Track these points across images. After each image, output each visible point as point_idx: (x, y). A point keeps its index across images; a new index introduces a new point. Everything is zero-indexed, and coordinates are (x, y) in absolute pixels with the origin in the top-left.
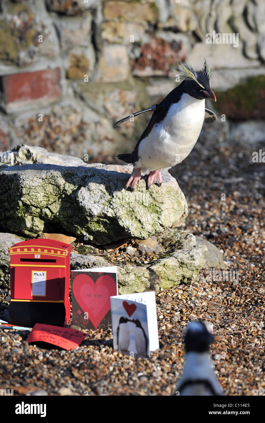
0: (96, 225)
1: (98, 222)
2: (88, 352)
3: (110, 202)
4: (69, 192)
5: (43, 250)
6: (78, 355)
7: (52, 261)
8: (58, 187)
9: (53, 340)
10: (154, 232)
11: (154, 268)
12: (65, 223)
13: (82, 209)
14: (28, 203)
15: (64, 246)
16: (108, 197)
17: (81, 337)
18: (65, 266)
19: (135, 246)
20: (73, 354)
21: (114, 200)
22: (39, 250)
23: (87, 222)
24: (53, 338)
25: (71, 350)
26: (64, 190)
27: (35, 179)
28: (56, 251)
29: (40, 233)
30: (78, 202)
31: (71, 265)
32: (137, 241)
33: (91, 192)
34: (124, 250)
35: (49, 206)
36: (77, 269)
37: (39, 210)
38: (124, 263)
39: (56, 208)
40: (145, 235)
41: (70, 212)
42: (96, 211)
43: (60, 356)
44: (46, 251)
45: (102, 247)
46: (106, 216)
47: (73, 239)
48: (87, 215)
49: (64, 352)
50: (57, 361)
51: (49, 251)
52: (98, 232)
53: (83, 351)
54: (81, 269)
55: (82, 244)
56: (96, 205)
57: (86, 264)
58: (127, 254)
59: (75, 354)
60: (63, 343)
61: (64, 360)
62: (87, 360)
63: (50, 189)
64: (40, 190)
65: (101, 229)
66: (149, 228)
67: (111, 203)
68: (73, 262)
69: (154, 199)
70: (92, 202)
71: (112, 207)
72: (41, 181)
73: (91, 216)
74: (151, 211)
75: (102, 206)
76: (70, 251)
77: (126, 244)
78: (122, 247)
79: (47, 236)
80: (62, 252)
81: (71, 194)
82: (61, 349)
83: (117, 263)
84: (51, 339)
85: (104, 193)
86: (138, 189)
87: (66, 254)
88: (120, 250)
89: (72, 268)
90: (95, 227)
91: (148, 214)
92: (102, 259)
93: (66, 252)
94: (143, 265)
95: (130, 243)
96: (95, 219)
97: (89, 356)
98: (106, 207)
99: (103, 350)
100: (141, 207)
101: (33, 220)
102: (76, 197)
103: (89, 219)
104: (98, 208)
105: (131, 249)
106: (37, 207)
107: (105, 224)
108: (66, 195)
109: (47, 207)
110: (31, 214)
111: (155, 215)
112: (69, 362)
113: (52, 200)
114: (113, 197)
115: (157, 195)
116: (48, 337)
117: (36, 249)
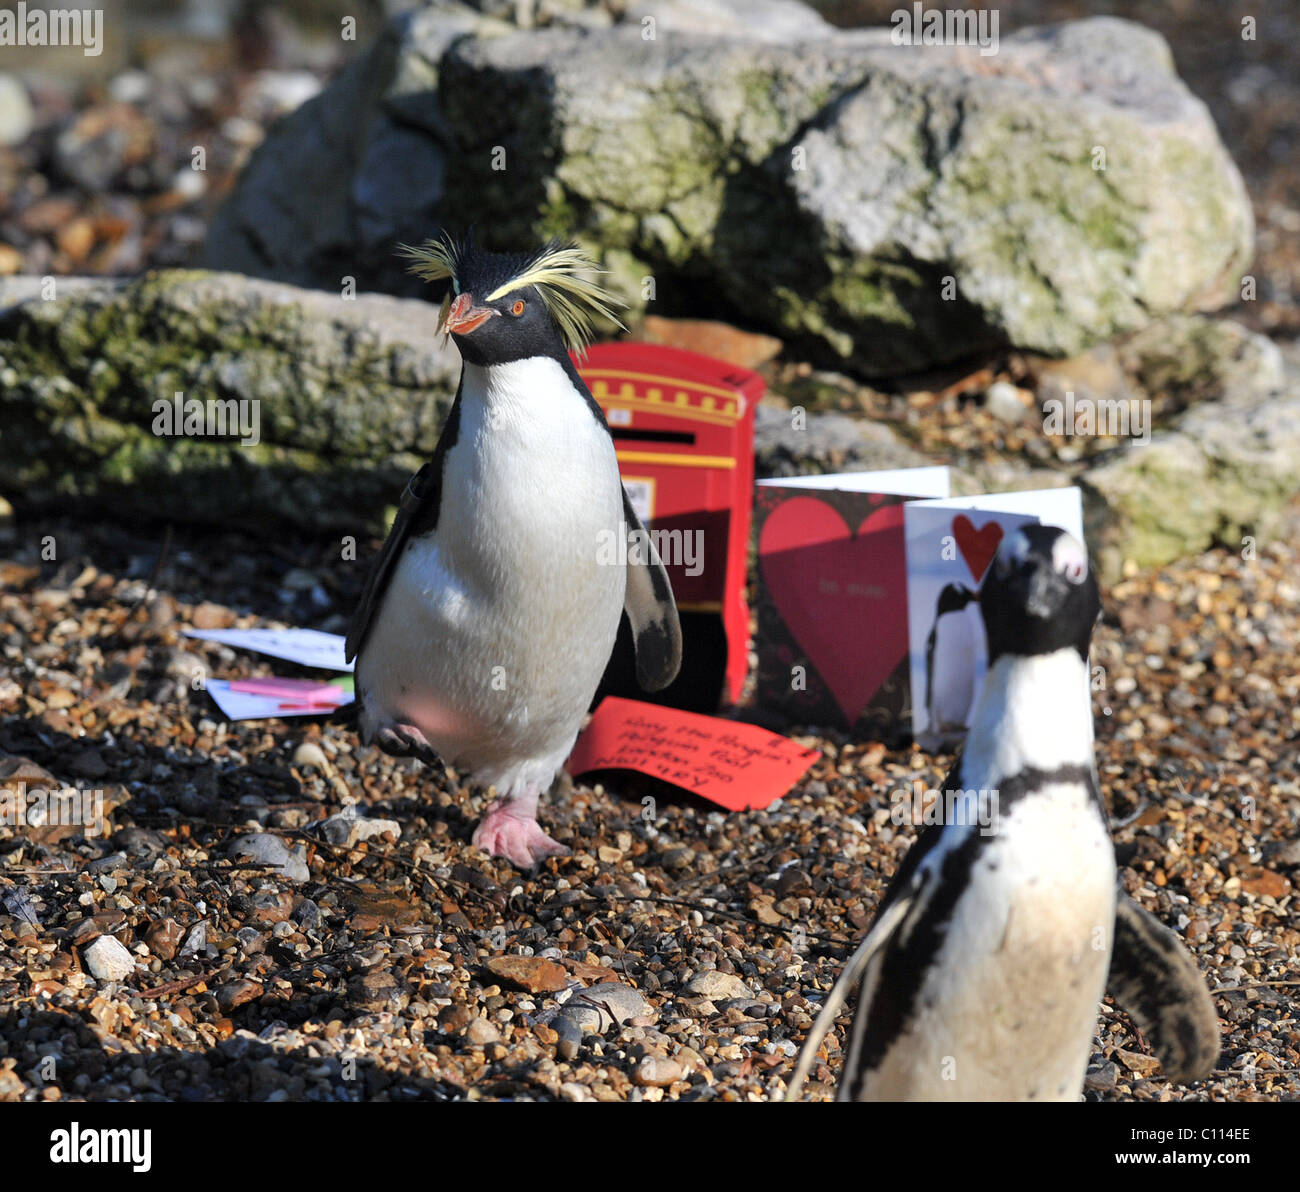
0: (866, 292)
1: (874, 279)
2: (819, 822)
3: (924, 198)
4: (759, 151)
5: (641, 389)
6: (775, 832)
7: (680, 437)
8: (712, 125)
9: (675, 767)
10: (1105, 330)
11: (1100, 478)
12: (737, 279)
13: (808, 225)
14: (586, 190)
15: (732, 378)
16: (920, 176)
17: (789, 762)
18: (729, 463)
19: (1026, 383)
20: (755, 829)
21: (944, 190)
22: (628, 391)
23: (828, 276)
24: (676, 760)
25: (746, 811)
26: (738, 140)
27: (618, 90)
28: (695, 399)
29: (633, 317)
30: (790, 195)
31: (757, 458)
32: (1035, 363)
33: (851, 155)
34: (980, 399)
35: (675, 208)
36: (784, 475)
37: (628, 223)
38: (976, 455)
39: (700, 216)
40: (1065, 338)
41: (757, 234)
42: (868, 230)
43: (703, 836)
44: (654, 396)
45: (889, 385)
46: (906, 257)
47: (767, 347)
48: (830, 251)
49: (718, 819)
50: (690, 855)
51: (669, 394)
52: (874, 321)
53: (796, 817)
54: (798, 475)
55: (804, 369)
56: (867, 210)
57: (819, 454)
58: (991, 417)
59: (764, 831)
60: (715, 781)
61: (719, 853)
62: (814, 858)
63: (680, 133)
64: (637, 137)
65: (886, 307)
66: (1084, 309)
67: (932, 200)
68: (763, 444)
69: (1112, 190)
70: (852, 196)
71: (933, 217)
72: (642, 99)
73: (847, 252)
74: (1095, 238)
75: (892, 214)
76: (753, 399)
77: (985, 375)
78: (970, 385)
79: (659, 331)
80: (721, 403)
81: (765, 161)
82: (706, 806)
83: (947, 453)
84: (665, 763)
85: (904, 161)
86: (1047, 147)
87: (736, 410)
88: (963, 399)
89: (763, 468)
90: (860, 300)
91: (1085, 253)
92: (884, 435)
93: (736, 402)
94: (1053, 463)
95: (1003, 369)
96: (862, 268)
97: (822, 838)
98: (909, 220)
99: (882, 816)
100: (1057, 222)
101: (602, 262)
102: (786, 170)
103: (836, 264)
104: (877, 220)
105: (1006, 397)
106: (621, 209)
107: (901, 289)
108: (745, 163)
109: (664, 211)
110: (596, 235)
111: (1110, 259)
112: (737, 861)
113: (685, 181)
114: (939, 175)
115: (1126, 174)
116: (653, 753)
117: (614, 387)
